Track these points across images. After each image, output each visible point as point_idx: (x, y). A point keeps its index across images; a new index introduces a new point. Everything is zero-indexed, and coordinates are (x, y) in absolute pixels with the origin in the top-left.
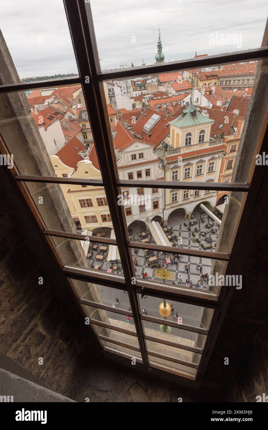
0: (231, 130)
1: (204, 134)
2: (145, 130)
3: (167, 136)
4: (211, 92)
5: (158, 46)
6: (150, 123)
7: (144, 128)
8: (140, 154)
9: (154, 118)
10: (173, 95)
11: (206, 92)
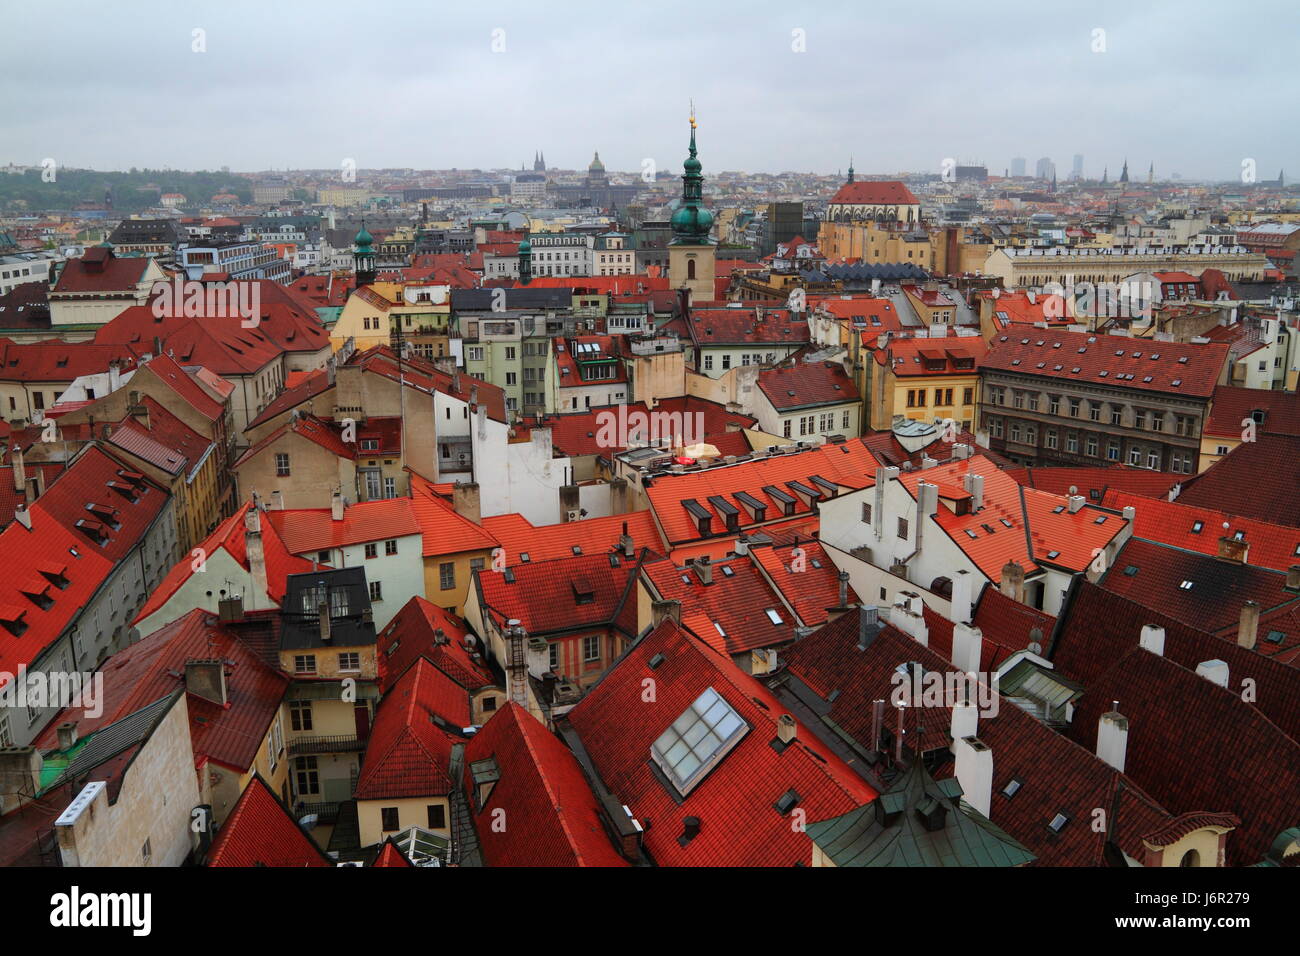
2: (661, 770)
4: (963, 502)
6: (689, 741)
7: (655, 757)
9: (711, 720)
11: (943, 502)
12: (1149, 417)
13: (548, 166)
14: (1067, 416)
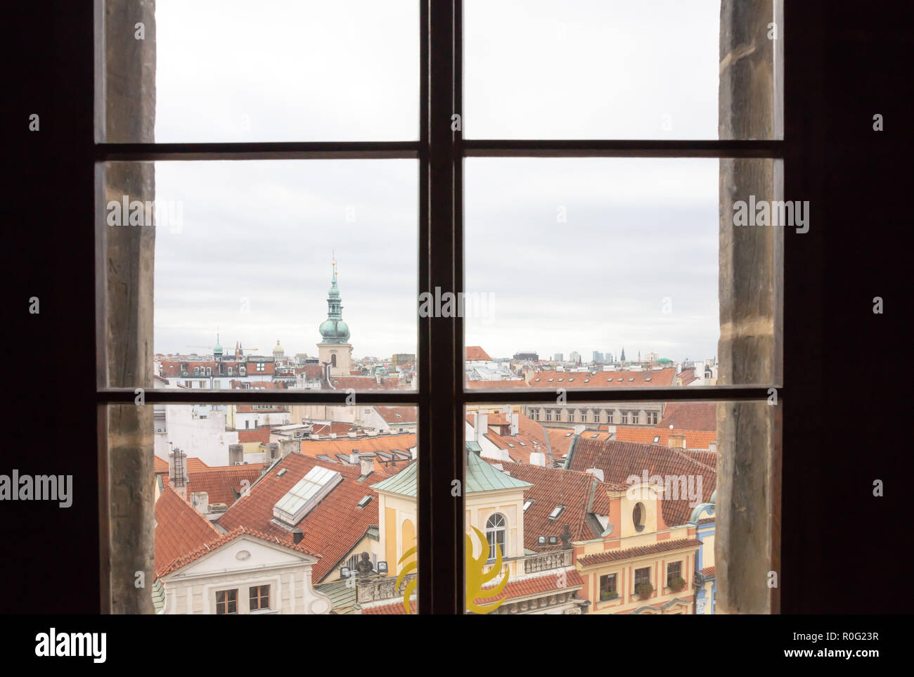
0: (591, 525)
1: (501, 528)
2: (279, 520)
3: (366, 535)
4: (505, 428)
5: (329, 301)
6: (299, 494)
7: (275, 514)
8: (253, 591)
9: (315, 480)
10: (381, 431)
11: (492, 428)
12: (630, 415)
13: (246, 353)
14: (579, 422)
